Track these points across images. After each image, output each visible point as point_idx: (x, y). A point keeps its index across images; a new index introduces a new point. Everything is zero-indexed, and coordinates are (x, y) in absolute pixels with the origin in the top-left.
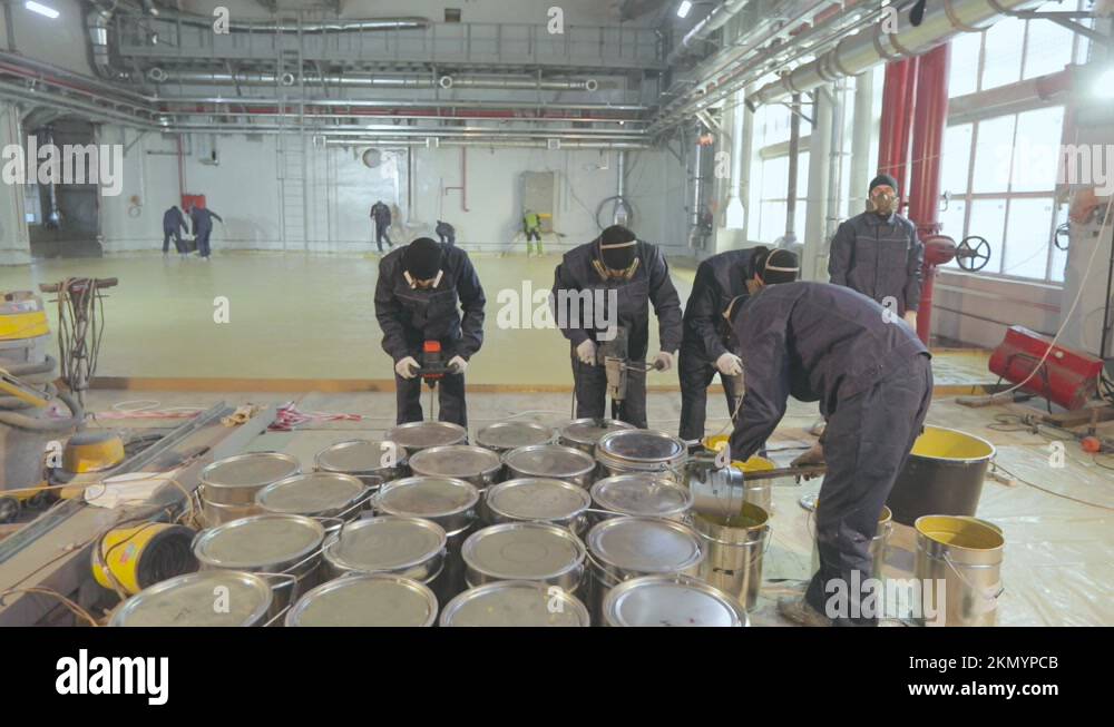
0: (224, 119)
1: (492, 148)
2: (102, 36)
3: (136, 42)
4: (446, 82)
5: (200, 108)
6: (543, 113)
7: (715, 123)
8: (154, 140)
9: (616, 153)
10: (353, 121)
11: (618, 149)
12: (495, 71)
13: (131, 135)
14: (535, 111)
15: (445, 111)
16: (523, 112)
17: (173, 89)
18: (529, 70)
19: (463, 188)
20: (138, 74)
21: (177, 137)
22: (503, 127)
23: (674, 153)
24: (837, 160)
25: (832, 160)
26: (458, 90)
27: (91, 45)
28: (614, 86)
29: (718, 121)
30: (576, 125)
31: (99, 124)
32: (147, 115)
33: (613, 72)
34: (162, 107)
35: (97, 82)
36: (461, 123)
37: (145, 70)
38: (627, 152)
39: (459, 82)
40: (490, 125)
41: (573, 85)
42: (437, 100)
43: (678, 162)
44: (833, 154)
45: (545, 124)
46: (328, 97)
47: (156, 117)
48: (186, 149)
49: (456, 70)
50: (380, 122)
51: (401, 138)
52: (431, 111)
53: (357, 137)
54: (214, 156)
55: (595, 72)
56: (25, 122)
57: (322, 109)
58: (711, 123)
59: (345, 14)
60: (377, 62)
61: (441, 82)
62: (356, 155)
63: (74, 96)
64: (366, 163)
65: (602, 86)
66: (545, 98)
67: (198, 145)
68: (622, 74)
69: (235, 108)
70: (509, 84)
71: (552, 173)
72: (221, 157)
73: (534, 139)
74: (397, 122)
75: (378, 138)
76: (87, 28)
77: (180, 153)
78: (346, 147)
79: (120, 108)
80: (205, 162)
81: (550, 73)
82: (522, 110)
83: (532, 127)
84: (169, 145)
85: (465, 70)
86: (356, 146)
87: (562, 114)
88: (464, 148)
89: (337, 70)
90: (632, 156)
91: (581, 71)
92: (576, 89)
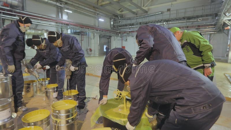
0: (128, 34)
2: (112, 23)
3: (117, 23)
4: (165, 23)
5: (125, 32)
6: (188, 27)
8: (119, 38)
9: (207, 35)
11: (207, 34)
12: (177, 20)
13: (116, 37)
14: (185, 27)
17: (122, 30)
18: (184, 18)
20: (116, 28)
21: (122, 37)
23: (226, 34)
26: (169, 25)
27: (111, 24)
28: (208, 19)
31: (110, 37)
32: (117, 34)
33: (207, 16)
34: (120, 33)
35: (111, 30)
37: (117, 27)
38: (210, 34)
39: (168, 23)
41: (195, 20)
43: (227, 36)
47: (119, 34)
49: (167, 21)
54: (126, 40)
55: (202, 16)
56: (99, 36)
59: (148, 13)
60: (156, 21)
61: (164, 23)
63: (105, 32)
65: (203, 20)
66: (188, 24)
67: (124, 38)
68: (210, 16)
69: (130, 32)
70: (179, 22)
72: (128, 40)
76: (110, 22)
77: (122, 40)
80: (125, 41)
81: (189, 18)
82: (183, 27)
84: (121, 39)
85: (170, 20)
87: (193, 27)
90: (212, 35)
91: (198, 17)
92: (196, 21)
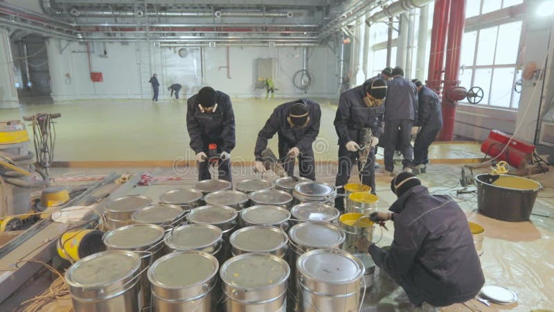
0: (109, 35)
1: (242, 47)
4: (218, 14)
5: (97, 29)
6: (266, 29)
7: (351, 32)
8: (75, 46)
9: (302, 48)
10: (173, 35)
11: (302, 46)
12: (243, 8)
13: (64, 43)
14: (262, 28)
15: (218, 29)
16: (256, 29)
17: (83, 20)
18: (259, 7)
19: (228, 67)
20: (65, 12)
21: (87, 44)
22: (247, 37)
23: (331, 48)
24: (410, 50)
25: (408, 50)
26: (224, 18)
28: (301, 15)
29: (352, 31)
30: (282, 34)
31: (48, 38)
32: (71, 33)
33: (301, 8)
34: (79, 29)
35: (45, 16)
36: (226, 35)
37: (69, 10)
38: (307, 48)
39: (225, 14)
40: (240, 35)
41: (281, 15)
42: (214, 23)
43: (333, 53)
44: (409, 47)
45: (267, 34)
46: (160, 22)
47: (76, 34)
48: (91, 50)
49: (222, 8)
50: (186, 34)
51: (197, 43)
52: (211, 29)
53: (175, 43)
54: (105, 53)
55: (292, 8)
56: (11, 37)
57: (158, 28)
58: (349, 33)
60: (183, 5)
61: (216, 14)
62: (175, 52)
63: (34, 24)
64: (180, 55)
65: (295, 15)
66: (267, 23)
67: (97, 48)
68: (305, 9)
69: (114, 29)
70: (249, 14)
71: (271, 59)
72: (109, 54)
73: (262, 42)
74: (194, 35)
75: (186, 43)
77: (88, 52)
78: (170, 48)
79: (58, 30)
80: (101, 56)
81: (269, 9)
82: (256, 27)
83: (261, 36)
84: (83, 48)
85: (227, 8)
86: (175, 47)
87: (276, 29)
88: (228, 47)
89: (164, 9)
90: (310, 49)
91: (285, 8)
92: (282, 17)
